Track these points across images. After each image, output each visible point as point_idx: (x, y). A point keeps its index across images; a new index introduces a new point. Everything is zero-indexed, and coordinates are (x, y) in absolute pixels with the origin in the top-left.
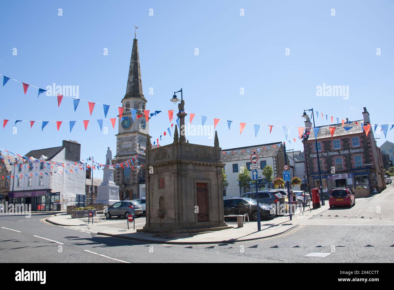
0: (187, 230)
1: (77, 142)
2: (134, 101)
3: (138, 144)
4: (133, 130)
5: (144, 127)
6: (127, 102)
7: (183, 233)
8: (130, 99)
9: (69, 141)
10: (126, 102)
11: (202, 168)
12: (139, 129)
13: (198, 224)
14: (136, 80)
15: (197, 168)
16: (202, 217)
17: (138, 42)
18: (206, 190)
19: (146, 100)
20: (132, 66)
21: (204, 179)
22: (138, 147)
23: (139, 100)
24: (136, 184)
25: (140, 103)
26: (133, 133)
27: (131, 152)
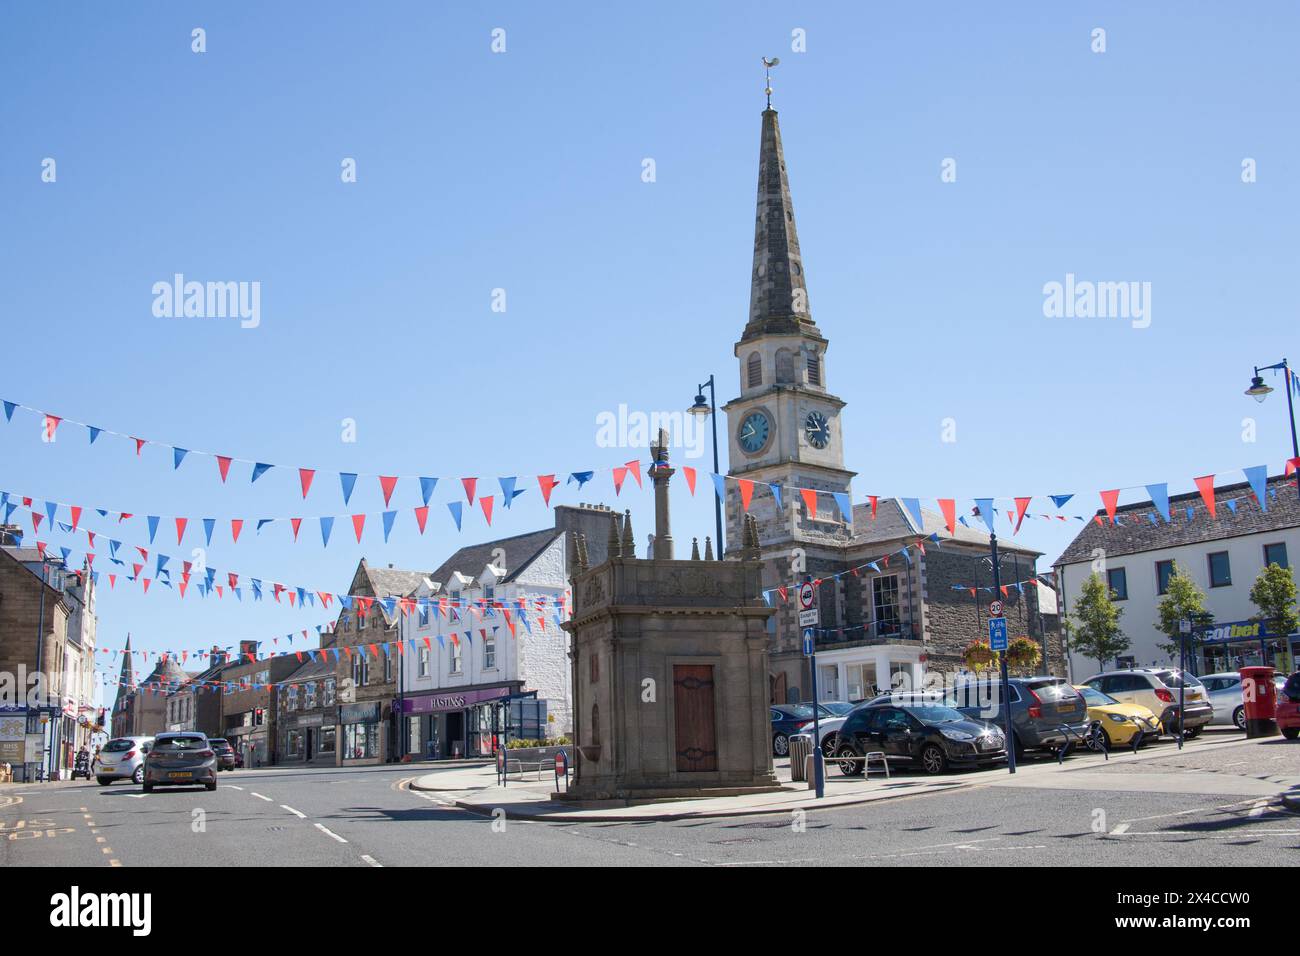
0: (628, 792)
1: (608, 508)
2: (775, 350)
3: (796, 505)
4: (778, 455)
5: (819, 439)
6: (751, 355)
7: (615, 798)
8: (757, 342)
9: (578, 506)
10: (747, 356)
11: (693, 624)
12: (797, 446)
13: (674, 776)
14: (780, 266)
15: (677, 623)
16: (699, 759)
17: (780, 119)
18: (711, 683)
19: (824, 337)
20: (763, 214)
21: (699, 654)
22: (797, 518)
23: (792, 342)
24: (795, 651)
25: (797, 354)
26: (776, 465)
27: (774, 536)
